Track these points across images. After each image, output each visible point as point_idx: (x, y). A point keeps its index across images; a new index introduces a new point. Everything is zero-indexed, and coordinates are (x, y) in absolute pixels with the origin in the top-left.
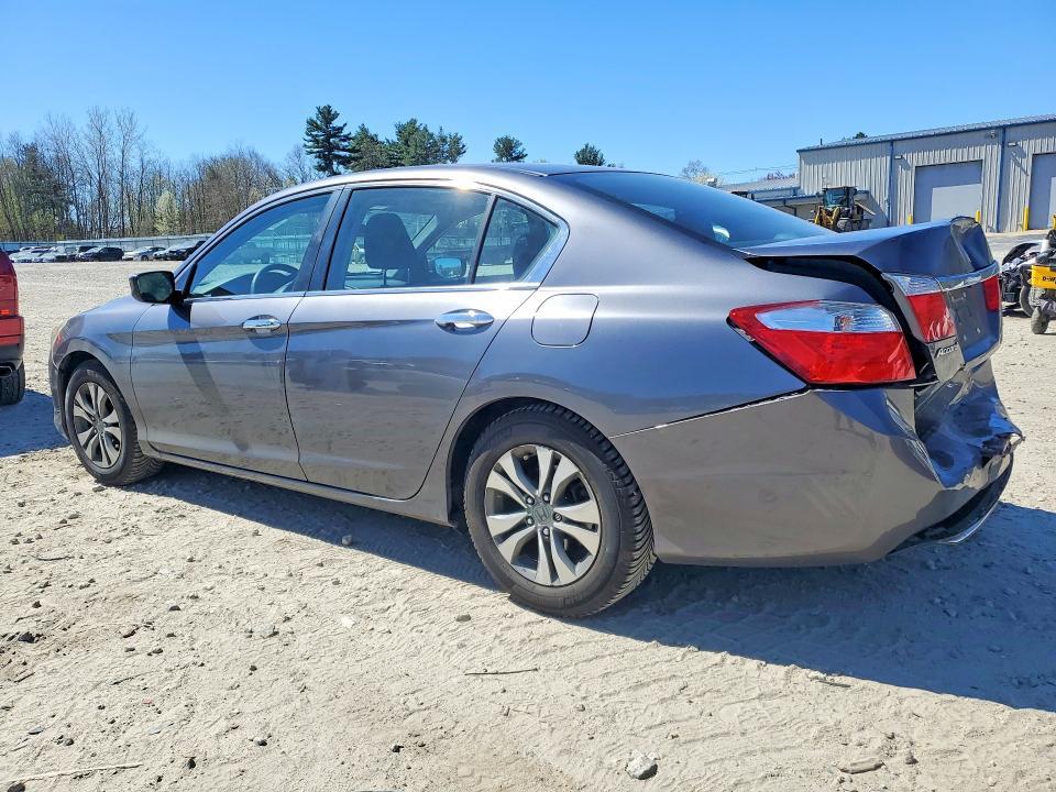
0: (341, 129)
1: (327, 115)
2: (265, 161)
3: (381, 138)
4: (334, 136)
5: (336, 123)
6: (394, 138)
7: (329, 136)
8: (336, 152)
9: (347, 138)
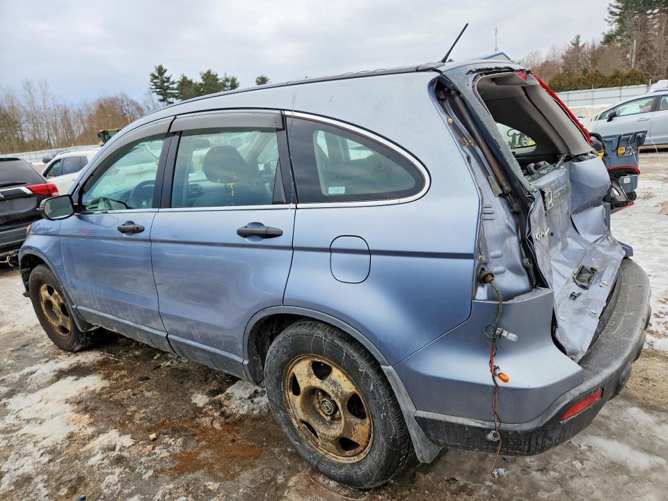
0: (169, 78)
1: (161, 71)
2: (131, 99)
3: (194, 82)
4: (167, 82)
5: (166, 75)
6: (201, 81)
7: (163, 82)
8: (169, 91)
9: (173, 83)
